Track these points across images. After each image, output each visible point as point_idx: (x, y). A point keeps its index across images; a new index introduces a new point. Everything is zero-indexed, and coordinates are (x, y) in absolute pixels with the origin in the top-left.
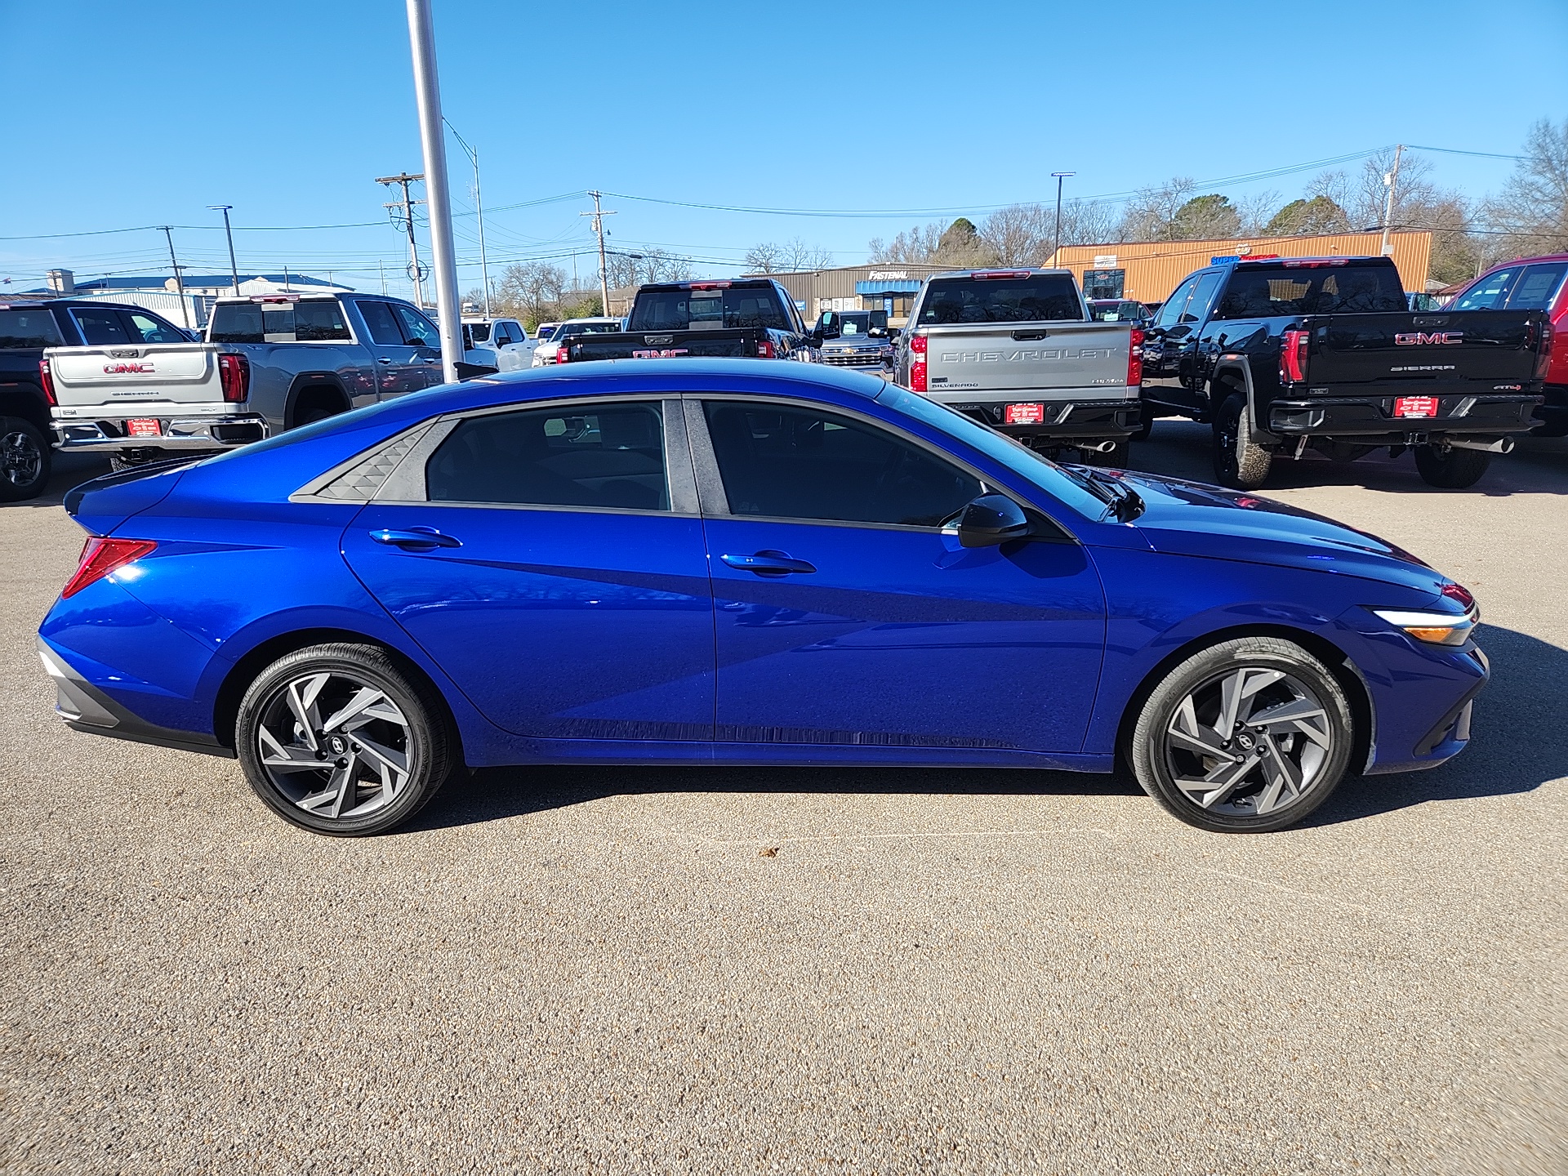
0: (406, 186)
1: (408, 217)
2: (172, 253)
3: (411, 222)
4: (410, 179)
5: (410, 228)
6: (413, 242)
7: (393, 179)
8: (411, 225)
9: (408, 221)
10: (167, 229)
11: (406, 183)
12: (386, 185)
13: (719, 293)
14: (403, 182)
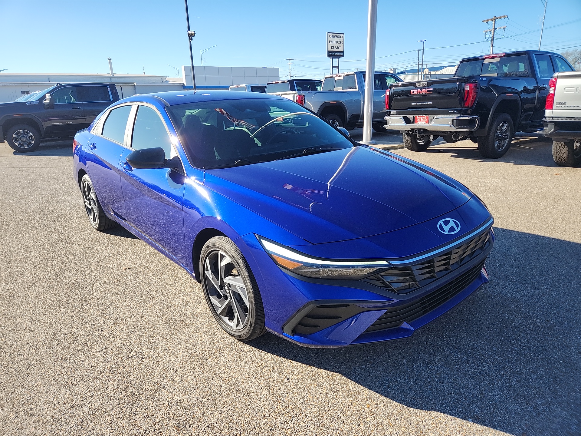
0: (495, 22)
1: (492, 35)
2: (419, 59)
3: (494, 37)
4: (497, 19)
5: (493, 40)
6: (492, 46)
7: (490, 20)
8: (493, 39)
9: (492, 37)
10: (419, 51)
11: (495, 21)
12: (486, 22)
13: (498, 60)
14: (494, 20)
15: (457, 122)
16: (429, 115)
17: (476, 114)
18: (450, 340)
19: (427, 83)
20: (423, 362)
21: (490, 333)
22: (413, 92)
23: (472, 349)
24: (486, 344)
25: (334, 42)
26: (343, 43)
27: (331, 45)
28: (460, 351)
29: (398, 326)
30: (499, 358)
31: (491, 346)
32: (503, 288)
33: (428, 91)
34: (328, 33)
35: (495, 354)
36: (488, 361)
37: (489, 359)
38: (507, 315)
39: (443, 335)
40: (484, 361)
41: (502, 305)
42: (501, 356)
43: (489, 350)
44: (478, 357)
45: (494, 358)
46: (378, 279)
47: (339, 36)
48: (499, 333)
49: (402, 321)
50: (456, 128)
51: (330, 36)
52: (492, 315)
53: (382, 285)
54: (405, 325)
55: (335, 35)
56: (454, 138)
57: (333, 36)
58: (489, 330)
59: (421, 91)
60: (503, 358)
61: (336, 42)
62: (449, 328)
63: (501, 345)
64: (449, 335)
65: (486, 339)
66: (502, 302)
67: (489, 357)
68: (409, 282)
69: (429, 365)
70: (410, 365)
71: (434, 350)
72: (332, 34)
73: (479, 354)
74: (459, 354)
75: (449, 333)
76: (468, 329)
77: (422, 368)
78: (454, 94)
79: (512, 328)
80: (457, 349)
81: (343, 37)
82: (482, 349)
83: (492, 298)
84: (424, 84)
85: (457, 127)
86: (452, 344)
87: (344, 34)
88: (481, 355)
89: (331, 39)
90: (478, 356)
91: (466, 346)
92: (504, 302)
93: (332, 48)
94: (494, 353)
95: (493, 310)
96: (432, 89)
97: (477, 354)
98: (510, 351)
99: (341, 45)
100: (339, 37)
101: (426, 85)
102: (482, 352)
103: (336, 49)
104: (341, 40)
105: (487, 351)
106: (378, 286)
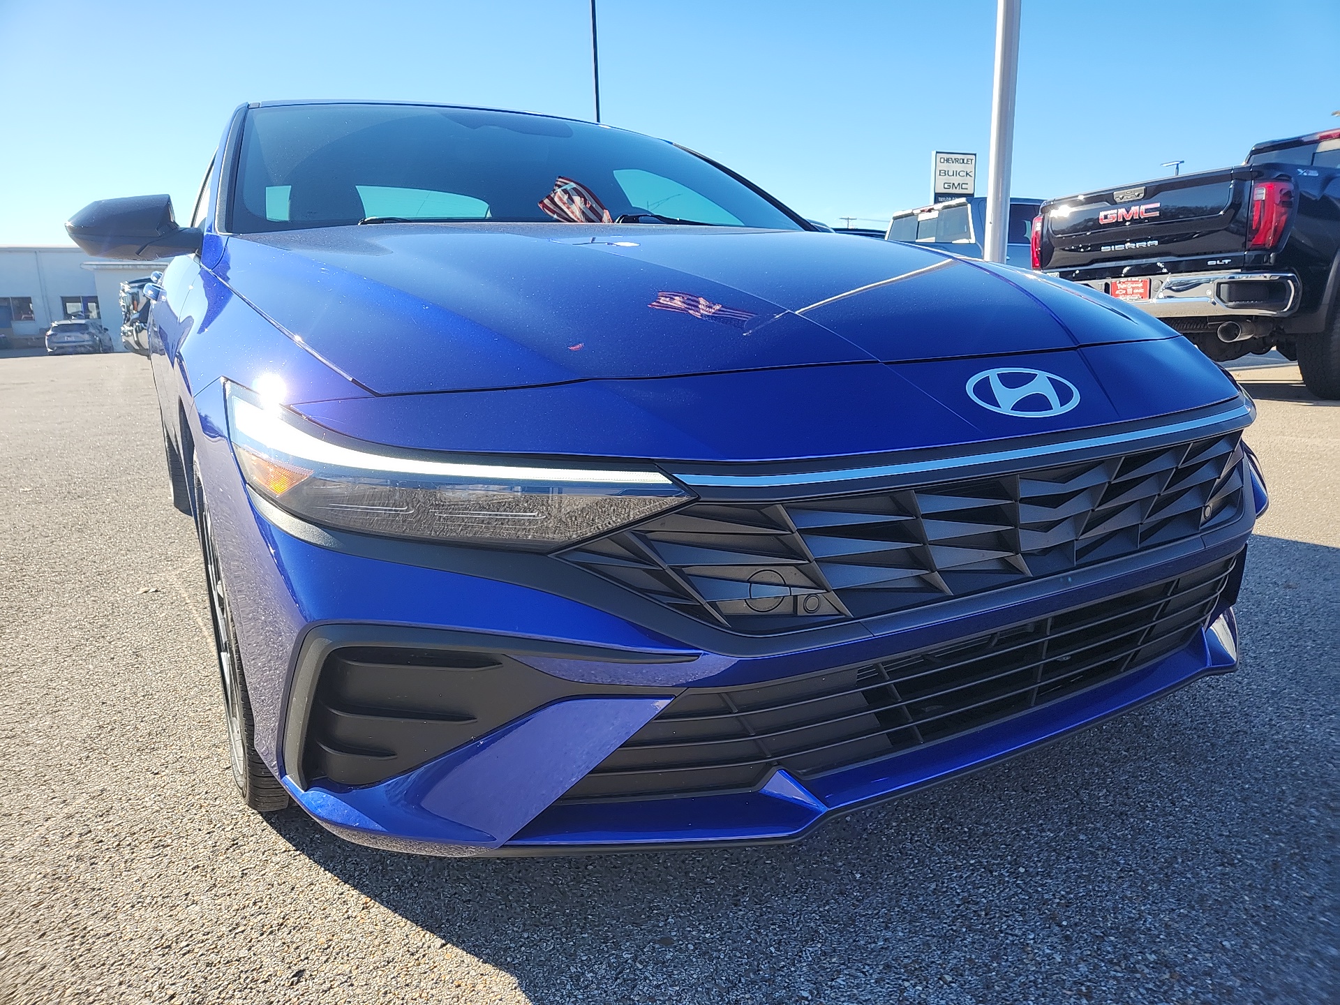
15: (1230, 289)
16: (1150, 277)
17: (1287, 268)
18: (1042, 885)
19: (1145, 190)
20: (887, 966)
21: (1227, 874)
22: (1106, 217)
23: (1127, 934)
24: (1196, 921)
25: (951, 173)
26: (972, 174)
27: (942, 180)
28: (1067, 938)
29: (750, 785)
30: (1241, 986)
31: (1217, 928)
32: (1315, 717)
33: (1147, 211)
34: (937, 152)
35: (1229, 966)
36: (1185, 993)
37: (1196, 986)
38: (1317, 814)
39: (1016, 863)
40: (1165, 992)
41: (1302, 773)
42: (1252, 980)
43: (1205, 946)
44: (1146, 971)
45: (1220, 984)
46: (635, 557)
47: (963, 160)
48: (1267, 881)
49: (770, 765)
50: (1227, 306)
51: (942, 160)
52: (1252, 809)
53: (656, 584)
54: (780, 785)
55: (954, 156)
56: (1223, 337)
57: (948, 160)
58: (1222, 864)
59: (1128, 212)
60: (1262, 988)
61: (956, 173)
62: (1053, 839)
63: (1263, 929)
64: (1042, 867)
65: (1202, 899)
66: (1303, 764)
67: (1196, 978)
68: (790, 586)
69: (907, 984)
70: (822, 972)
71: (955, 919)
72: (947, 156)
73: (1153, 957)
74: (1061, 951)
75: (1048, 860)
76: (1134, 850)
77: (871, 993)
78: (1221, 213)
79: (1329, 862)
80: (1060, 926)
81: (973, 161)
82: (1173, 935)
83: (1267, 747)
84: (1137, 194)
85: (1231, 304)
86: (1045, 902)
87: (975, 155)
88: (1164, 963)
89: (945, 166)
90: (1147, 966)
91: (1104, 917)
92: (1312, 765)
93: (946, 186)
94: (1222, 963)
95: (1260, 791)
96: (1158, 205)
97: (1145, 959)
98: (1301, 963)
99: (969, 180)
100: (963, 162)
101: (1142, 195)
102: (1170, 952)
103: (956, 188)
104: (969, 168)
105: (1195, 949)
106: (634, 588)
